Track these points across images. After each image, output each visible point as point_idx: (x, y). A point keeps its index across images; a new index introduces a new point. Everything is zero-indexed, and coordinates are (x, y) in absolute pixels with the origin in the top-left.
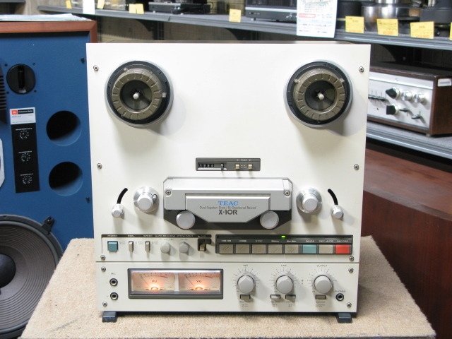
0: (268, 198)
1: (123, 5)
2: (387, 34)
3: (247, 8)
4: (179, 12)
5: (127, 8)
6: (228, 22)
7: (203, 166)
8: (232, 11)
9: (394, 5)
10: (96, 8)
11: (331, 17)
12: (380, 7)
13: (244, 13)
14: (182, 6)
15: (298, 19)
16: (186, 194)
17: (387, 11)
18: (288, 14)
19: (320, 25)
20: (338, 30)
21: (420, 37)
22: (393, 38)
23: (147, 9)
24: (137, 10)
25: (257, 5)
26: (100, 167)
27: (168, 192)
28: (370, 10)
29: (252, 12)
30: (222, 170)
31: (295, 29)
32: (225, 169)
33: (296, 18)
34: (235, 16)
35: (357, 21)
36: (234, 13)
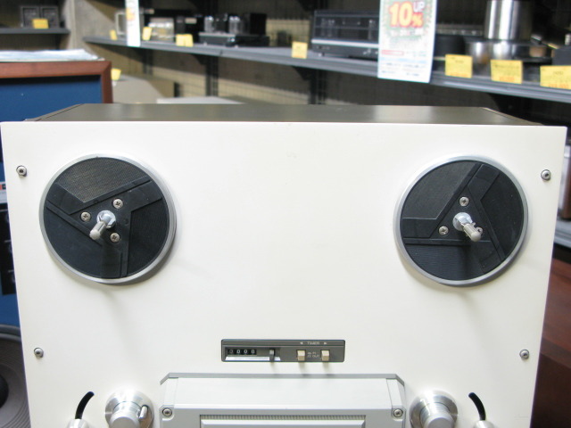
0: (360, 422)
1: (170, 37)
2: (505, 80)
3: (315, 41)
4: (232, 45)
5: (175, 40)
6: (290, 58)
7: (235, 353)
8: (296, 45)
9: (510, 42)
10: (142, 40)
11: (425, 56)
12: (490, 44)
13: (310, 46)
14: (237, 38)
15: (381, 56)
16: (202, 416)
17: (501, 49)
18: (366, 49)
19: (410, 66)
20: (436, 72)
21: (554, 86)
22: (515, 86)
23: (196, 40)
24: (185, 41)
25: (325, 37)
26: (39, 354)
27: (167, 412)
28: (478, 47)
29: (321, 46)
30: (272, 361)
31: (376, 69)
32: (278, 359)
33: (377, 56)
34: (299, 51)
35: (462, 62)
36: (298, 48)
